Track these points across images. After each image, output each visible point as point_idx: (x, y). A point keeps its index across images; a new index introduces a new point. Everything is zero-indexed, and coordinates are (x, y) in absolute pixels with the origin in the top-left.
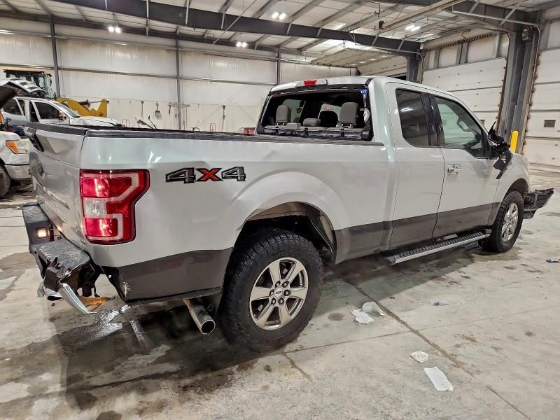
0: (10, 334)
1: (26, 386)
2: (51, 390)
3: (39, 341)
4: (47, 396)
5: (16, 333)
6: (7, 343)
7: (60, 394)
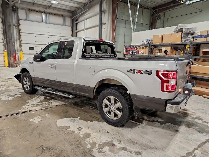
0: (193, 134)
1: (195, 120)
2: (190, 117)
3: (186, 127)
4: (192, 117)
5: (191, 133)
6: (195, 132)
7: (189, 116)
